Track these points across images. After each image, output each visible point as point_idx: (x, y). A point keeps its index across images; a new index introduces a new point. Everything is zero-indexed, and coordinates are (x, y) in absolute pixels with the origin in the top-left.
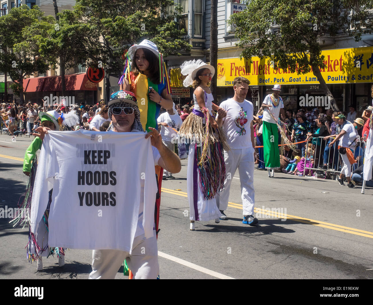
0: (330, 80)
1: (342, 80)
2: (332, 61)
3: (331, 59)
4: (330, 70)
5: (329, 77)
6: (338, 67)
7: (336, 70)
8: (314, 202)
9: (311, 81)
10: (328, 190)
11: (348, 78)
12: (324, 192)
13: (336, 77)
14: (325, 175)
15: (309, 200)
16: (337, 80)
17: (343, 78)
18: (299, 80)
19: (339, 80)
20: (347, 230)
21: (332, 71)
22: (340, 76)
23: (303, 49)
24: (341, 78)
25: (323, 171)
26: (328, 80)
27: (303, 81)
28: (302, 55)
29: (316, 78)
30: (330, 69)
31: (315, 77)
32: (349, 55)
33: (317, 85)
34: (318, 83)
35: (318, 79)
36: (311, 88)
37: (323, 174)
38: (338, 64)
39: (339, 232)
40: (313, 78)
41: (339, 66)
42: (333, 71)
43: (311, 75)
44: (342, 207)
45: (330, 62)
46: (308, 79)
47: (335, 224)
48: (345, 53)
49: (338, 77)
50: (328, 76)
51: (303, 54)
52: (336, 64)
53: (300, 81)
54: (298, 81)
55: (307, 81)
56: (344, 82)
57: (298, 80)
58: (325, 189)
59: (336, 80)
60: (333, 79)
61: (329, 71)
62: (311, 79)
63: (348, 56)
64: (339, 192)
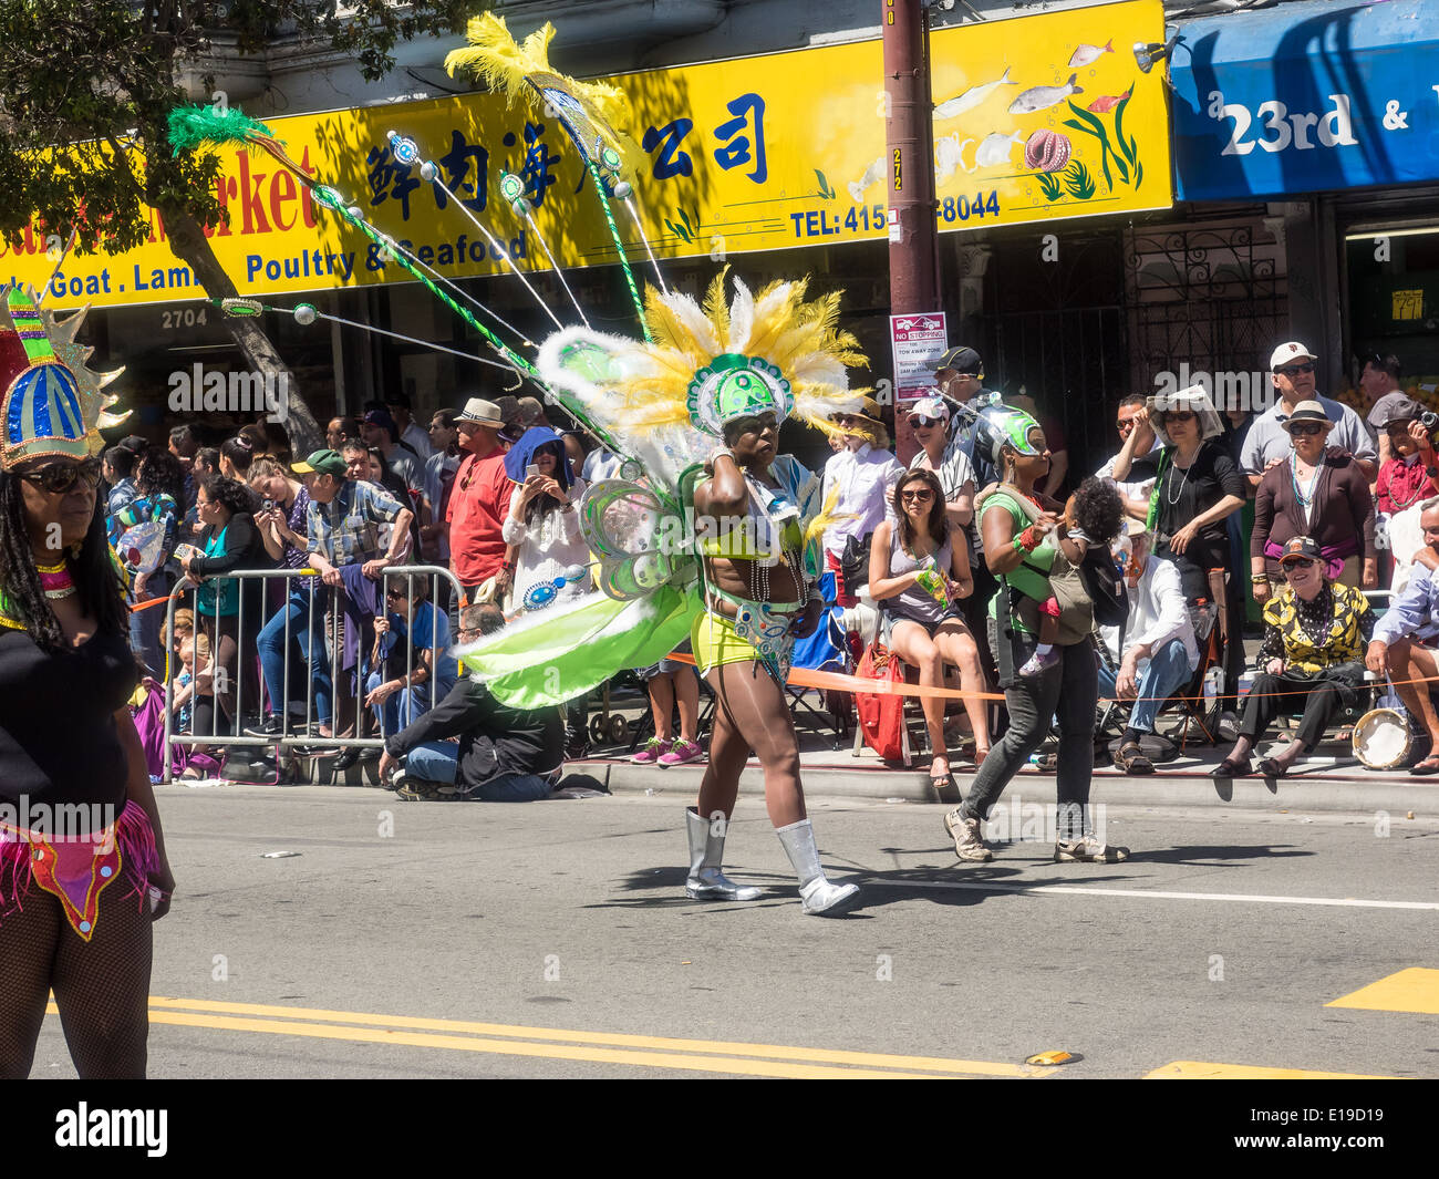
0: (260, 275)
1: (319, 272)
2: (259, 178)
3: (253, 170)
4: (255, 225)
5: (254, 263)
6: (292, 209)
7: (286, 223)
8: (224, 908)
9: (162, 285)
10: (295, 841)
11: (349, 261)
12: (275, 855)
13: (287, 262)
14: (272, 763)
15: (201, 904)
16: (296, 273)
17: (323, 265)
18: (101, 282)
19: (307, 274)
20: (402, 1029)
21: (264, 228)
22: (305, 253)
23: (104, 121)
24: (312, 265)
25: (261, 747)
26: (251, 279)
27: (122, 288)
28: (105, 157)
29: (185, 271)
30: (257, 219)
31: (182, 264)
32: (339, 138)
33: (197, 306)
34: (197, 293)
35: (196, 276)
36: (167, 325)
37: (263, 758)
38: (291, 195)
39: (361, 1048)
40: (171, 272)
41: (298, 203)
42: (270, 230)
43: (157, 253)
44: (371, 919)
45: (253, 183)
46: (146, 278)
47: (341, 1009)
48: (320, 130)
49: (296, 261)
50: (250, 259)
51: (106, 146)
52: (283, 191)
53: (107, 290)
54: (97, 291)
55: (140, 287)
56: (328, 282)
57: (96, 283)
58: (277, 836)
59: (289, 275)
60: (273, 270)
61: (252, 231)
62: (162, 278)
63: (335, 145)
64: (351, 844)
